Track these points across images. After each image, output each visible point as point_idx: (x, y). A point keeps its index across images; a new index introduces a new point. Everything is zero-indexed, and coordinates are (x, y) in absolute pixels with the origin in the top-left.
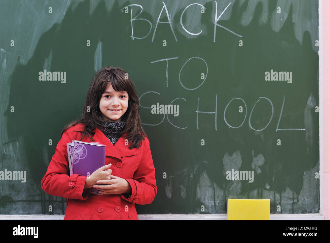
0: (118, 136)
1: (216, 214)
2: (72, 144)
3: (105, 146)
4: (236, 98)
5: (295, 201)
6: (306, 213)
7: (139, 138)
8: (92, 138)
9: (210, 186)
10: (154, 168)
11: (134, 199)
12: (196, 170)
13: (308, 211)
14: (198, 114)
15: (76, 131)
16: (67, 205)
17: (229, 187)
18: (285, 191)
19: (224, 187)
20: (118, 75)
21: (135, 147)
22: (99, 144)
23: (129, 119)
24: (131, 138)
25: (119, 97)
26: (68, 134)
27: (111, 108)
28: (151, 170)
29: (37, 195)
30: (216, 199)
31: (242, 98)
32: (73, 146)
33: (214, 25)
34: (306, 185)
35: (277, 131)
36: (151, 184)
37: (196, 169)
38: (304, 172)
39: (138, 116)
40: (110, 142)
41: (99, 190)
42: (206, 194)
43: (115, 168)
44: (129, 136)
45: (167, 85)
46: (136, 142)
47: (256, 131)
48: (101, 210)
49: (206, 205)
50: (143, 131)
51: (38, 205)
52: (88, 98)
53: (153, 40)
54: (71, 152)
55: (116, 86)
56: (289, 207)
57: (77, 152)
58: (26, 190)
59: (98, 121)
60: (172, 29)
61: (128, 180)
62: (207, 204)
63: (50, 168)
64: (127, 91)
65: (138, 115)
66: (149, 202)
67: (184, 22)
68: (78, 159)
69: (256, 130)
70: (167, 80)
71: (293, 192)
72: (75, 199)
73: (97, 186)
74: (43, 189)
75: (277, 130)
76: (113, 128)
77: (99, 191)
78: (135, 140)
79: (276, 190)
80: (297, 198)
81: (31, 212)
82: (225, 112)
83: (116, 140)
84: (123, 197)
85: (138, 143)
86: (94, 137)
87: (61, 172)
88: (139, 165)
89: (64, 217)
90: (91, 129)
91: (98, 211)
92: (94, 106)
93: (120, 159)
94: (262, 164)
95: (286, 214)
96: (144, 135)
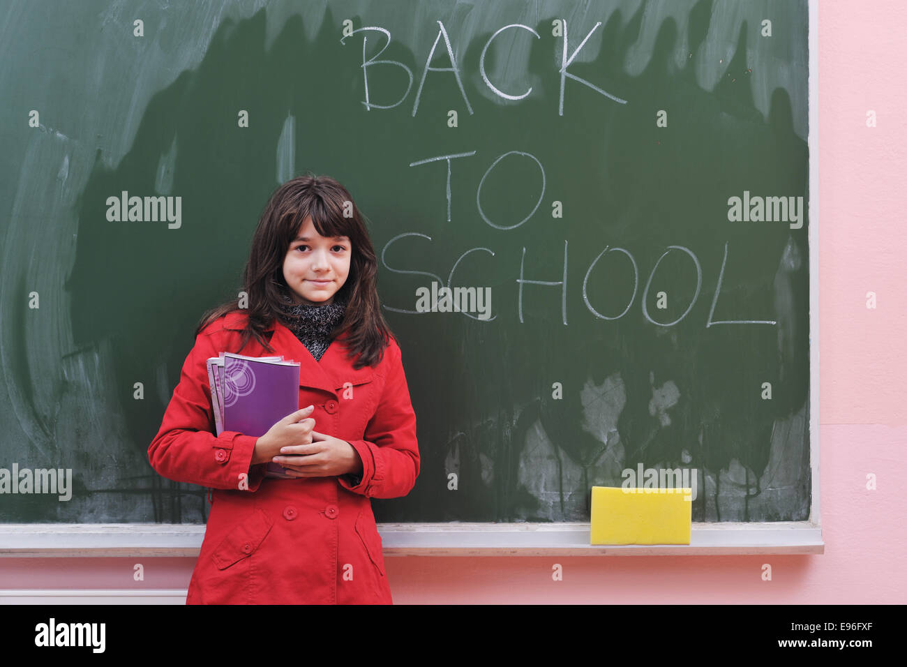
0: (327, 340)
1: (564, 522)
2: (220, 360)
3: (298, 364)
4: (612, 247)
5: (752, 491)
6: (779, 520)
7: (376, 342)
8: (267, 345)
9: (550, 457)
10: (413, 412)
11: (369, 487)
12: (518, 417)
13: (782, 517)
14: (521, 286)
15: (230, 330)
16: (212, 502)
17: (596, 460)
18: (727, 469)
19: (583, 459)
20: (327, 200)
21: (367, 363)
22: (282, 360)
23: (353, 300)
24: (359, 344)
25: (331, 250)
26: (208, 336)
27: (312, 276)
28: (406, 418)
29: (143, 477)
30: (565, 487)
31: (625, 249)
32: (223, 367)
33: (560, 75)
34: (777, 454)
35: (708, 326)
36: (407, 450)
37: (516, 417)
38: (773, 424)
39: (374, 292)
40: (310, 354)
41: (286, 467)
42: (541, 476)
43: (323, 413)
44: (352, 340)
45: (449, 217)
46: (370, 353)
47: (662, 327)
48: (291, 514)
49: (542, 501)
50: (385, 326)
51: (145, 500)
52: (255, 250)
53: (415, 112)
54: (218, 380)
55: (323, 224)
56: (736, 506)
57: (233, 379)
58: (116, 466)
59: (279, 305)
60: (461, 86)
61: (354, 443)
62: (544, 499)
63: (170, 416)
64: (348, 236)
65: (373, 290)
66: (403, 493)
67: (490, 68)
68: (235, 396)
69: (660, 324)
70: (449, 206)
71: (747, 473)
72: (229, 488)
73: (281, 459)
74: (154, 465)
75: (709, 324)
76: (315, 319)
77: (285, 469)
78: (367, 349)
79: (706, 467)
80: (756, 484)
81: (128, 518)
82: (585, 282)
83: (323, 349)
84: (342, 483)
85: (373, 356)
86: (271, 342)
87: (196, 427)
88: (379, 406)
89: (205, 529)
90: (262, 323)
91: (285, 517)
92: (271, 270)
93: (334, 392)
94: (672, 404)
95: (730, 523)
96: (388, 335)
